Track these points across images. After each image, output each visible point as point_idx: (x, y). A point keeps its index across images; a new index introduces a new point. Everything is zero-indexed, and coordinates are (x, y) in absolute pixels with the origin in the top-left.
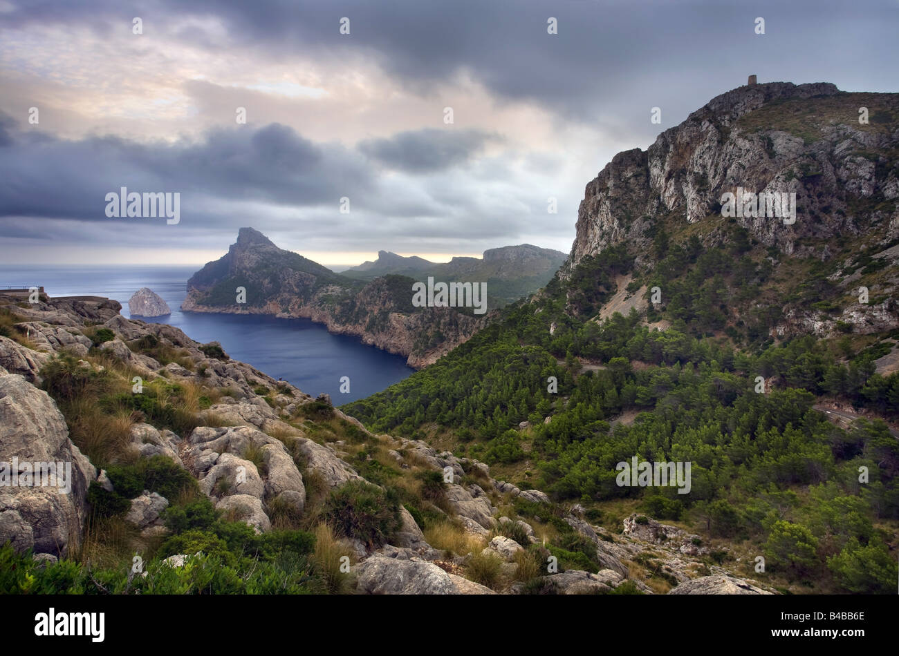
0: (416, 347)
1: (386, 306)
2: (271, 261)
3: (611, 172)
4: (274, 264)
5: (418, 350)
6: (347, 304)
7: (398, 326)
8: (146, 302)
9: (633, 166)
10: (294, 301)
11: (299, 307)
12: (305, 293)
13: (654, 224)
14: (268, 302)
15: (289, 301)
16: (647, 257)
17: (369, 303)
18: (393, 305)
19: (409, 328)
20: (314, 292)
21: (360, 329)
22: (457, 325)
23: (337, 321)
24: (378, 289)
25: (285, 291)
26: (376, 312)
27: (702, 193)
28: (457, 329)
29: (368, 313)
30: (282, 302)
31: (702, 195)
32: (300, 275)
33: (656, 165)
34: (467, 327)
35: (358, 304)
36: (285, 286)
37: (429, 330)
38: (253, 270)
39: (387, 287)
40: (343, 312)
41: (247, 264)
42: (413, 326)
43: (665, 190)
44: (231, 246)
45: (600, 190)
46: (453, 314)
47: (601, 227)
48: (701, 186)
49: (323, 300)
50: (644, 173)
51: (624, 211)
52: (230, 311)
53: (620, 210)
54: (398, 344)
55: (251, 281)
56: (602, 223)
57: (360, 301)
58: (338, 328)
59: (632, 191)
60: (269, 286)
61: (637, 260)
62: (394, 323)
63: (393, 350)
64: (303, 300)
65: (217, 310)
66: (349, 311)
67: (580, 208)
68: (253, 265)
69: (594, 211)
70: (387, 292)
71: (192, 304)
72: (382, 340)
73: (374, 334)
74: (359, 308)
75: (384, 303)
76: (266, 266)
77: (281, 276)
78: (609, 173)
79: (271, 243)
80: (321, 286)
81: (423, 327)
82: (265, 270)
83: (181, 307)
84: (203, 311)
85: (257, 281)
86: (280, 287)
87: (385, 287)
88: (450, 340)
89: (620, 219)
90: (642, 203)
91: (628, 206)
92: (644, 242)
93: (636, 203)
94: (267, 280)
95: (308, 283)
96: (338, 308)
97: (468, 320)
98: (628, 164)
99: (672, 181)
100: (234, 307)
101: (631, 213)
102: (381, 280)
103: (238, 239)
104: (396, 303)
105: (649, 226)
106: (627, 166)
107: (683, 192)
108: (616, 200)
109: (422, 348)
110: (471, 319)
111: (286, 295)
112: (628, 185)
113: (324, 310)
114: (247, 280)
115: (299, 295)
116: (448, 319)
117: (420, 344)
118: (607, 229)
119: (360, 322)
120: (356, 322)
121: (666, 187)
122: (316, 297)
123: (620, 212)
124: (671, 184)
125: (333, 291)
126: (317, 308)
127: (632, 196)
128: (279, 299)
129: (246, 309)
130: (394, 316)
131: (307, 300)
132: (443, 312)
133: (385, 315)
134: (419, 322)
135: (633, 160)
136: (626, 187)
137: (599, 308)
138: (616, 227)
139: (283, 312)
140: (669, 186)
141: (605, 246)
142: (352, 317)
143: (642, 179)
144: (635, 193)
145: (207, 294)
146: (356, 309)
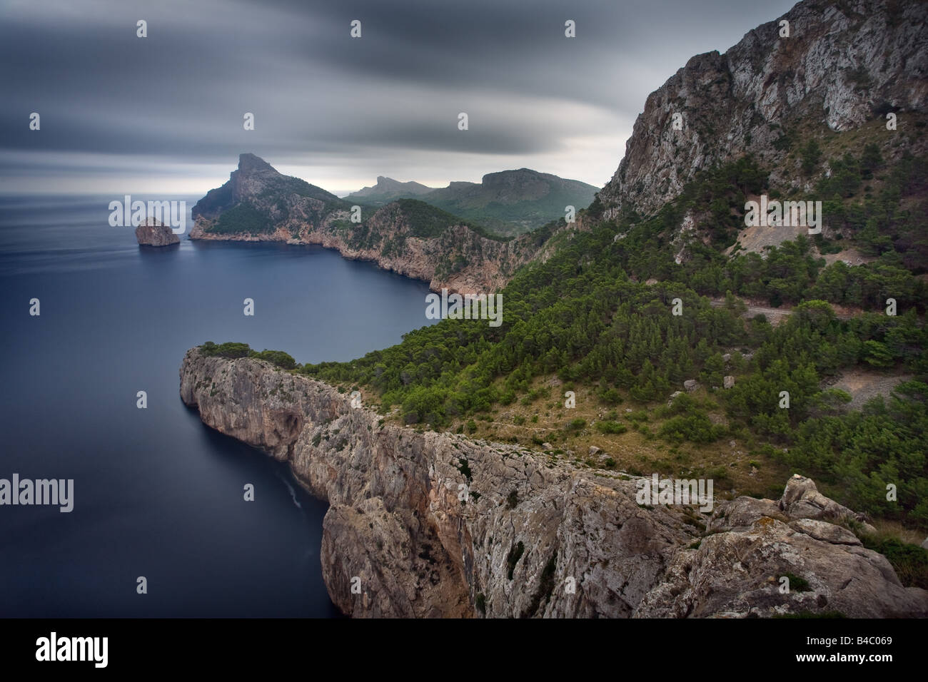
0: (438, 272)
1: (402, 230)
2: (276, 187)
3: (684, 79)
4: (279, 190)
5: (441, 275)
6: (360, 229)
7: (416, 251)
8: (153, 231)
9: (712, 72)
10: (303, 227)
11: (309, 233)
12: (314, 220)
13: (783, 134)
14: (278, 229)
15: (299, 227)
16: (786, 173)
17: (383, 228)
18: (408, 230)
19: (428, 253)
20: (323, 217)
21: (374, 254)
22: (480, 249)
23: (351, 246)
24: (392, 214)
25: (293, 218)
26: (391, 237)
27: (863, 92)
28: (480, 253)
29: (382, 238)
30: (291, 229)
31: (861, 95)
32: (308, 201)
33: (744, 69)
34: (492, 251)
35: (371, 229)
36: (293, 212)
37: (451, 254)
38: (259, 197)
39: (401, 211)
40: (356, 237)
41: (252, 190)
42: (432, 251)
43: (762, 98)
44: (232, 173)
45: (669, 101)
46: (476, 238)
47: (674, 143)
48: (859, 83)
49: (334, 226)
50: (727, 79)
51: (704, 123)
52: (240, 238)
53: (699, 122)
54: (417, 268)
55: (258, 208)
56: (675, 138)
57: (372, 226)
58: (352, 253)
59: (713, 100)
60: (278, 212)
61: (772, 176)
62: (412, 247)
63: (412, 275)
64: (312, 226)
65: (226, 238)
66: (362, 235)
67: (636, 123)
68: (258, 191)
69: (658, 125)
70: (402, 217)
71: (200, 233)
72: (400, 264)
73: (391, 259)
74: (372, 233)
75: (399, 228)
76: (272, 193)
77: (288, 202)
78: (681, 81)
79: (273, 170)
80: (330, 212)
81: (444, 252)
82: (271, 197)
83: (189, 235)
84: (212, 238)
85: (264, 207)
86: (289, 213)
87: (399, 211)
88: (474, 264)
89: (700, 133)
90: (725, 115)
91: (709, 118)
92: (776, 155)
93: (717, 115)
94: (274, 207)
95: (316, 209)
96: (351, 234)
97: (492, 244)
98: (707, 69)
99: (775, 87)
100: (244, 234)
101: (712, 125)
102: (393, 204)
103: (240, 165)
104: (412, 227)
105: (778, 137)
106: (704, 71)
107: (787, 99)
108: (694, 111)
109: (446, 272)
110: (496, 243)
111: (295, 221)
112: (708, 93)
113: (335, 235)
114: (254, 207)
115: (308, 221)
116: (470, 243)
117: (442, 269)
118: (683, 144)
119: (374, 246)
120: (371, 246)
121: (764, 93)
122: (326, 223)
123: (700, 126)
124: (772, 90)
125: (342, 216)
126: (328, 233)
127: (713, 107)
128: (288, 225)
129: (256, 236)
130: (411, 241)
131: (316, 226)
132: (465, 236)
133: (401, 240)
134: (440, 247)
135: (712, 64)
136: (706, 96)
137: (736, 235)
138: (696, 142)
139: (294, 238)
140: (768, 92)
141: (681, 163)
142: (365, 242)
143: (725, 87)
144: (716, 103)
145: (215, 221)
146: (369, 234)
